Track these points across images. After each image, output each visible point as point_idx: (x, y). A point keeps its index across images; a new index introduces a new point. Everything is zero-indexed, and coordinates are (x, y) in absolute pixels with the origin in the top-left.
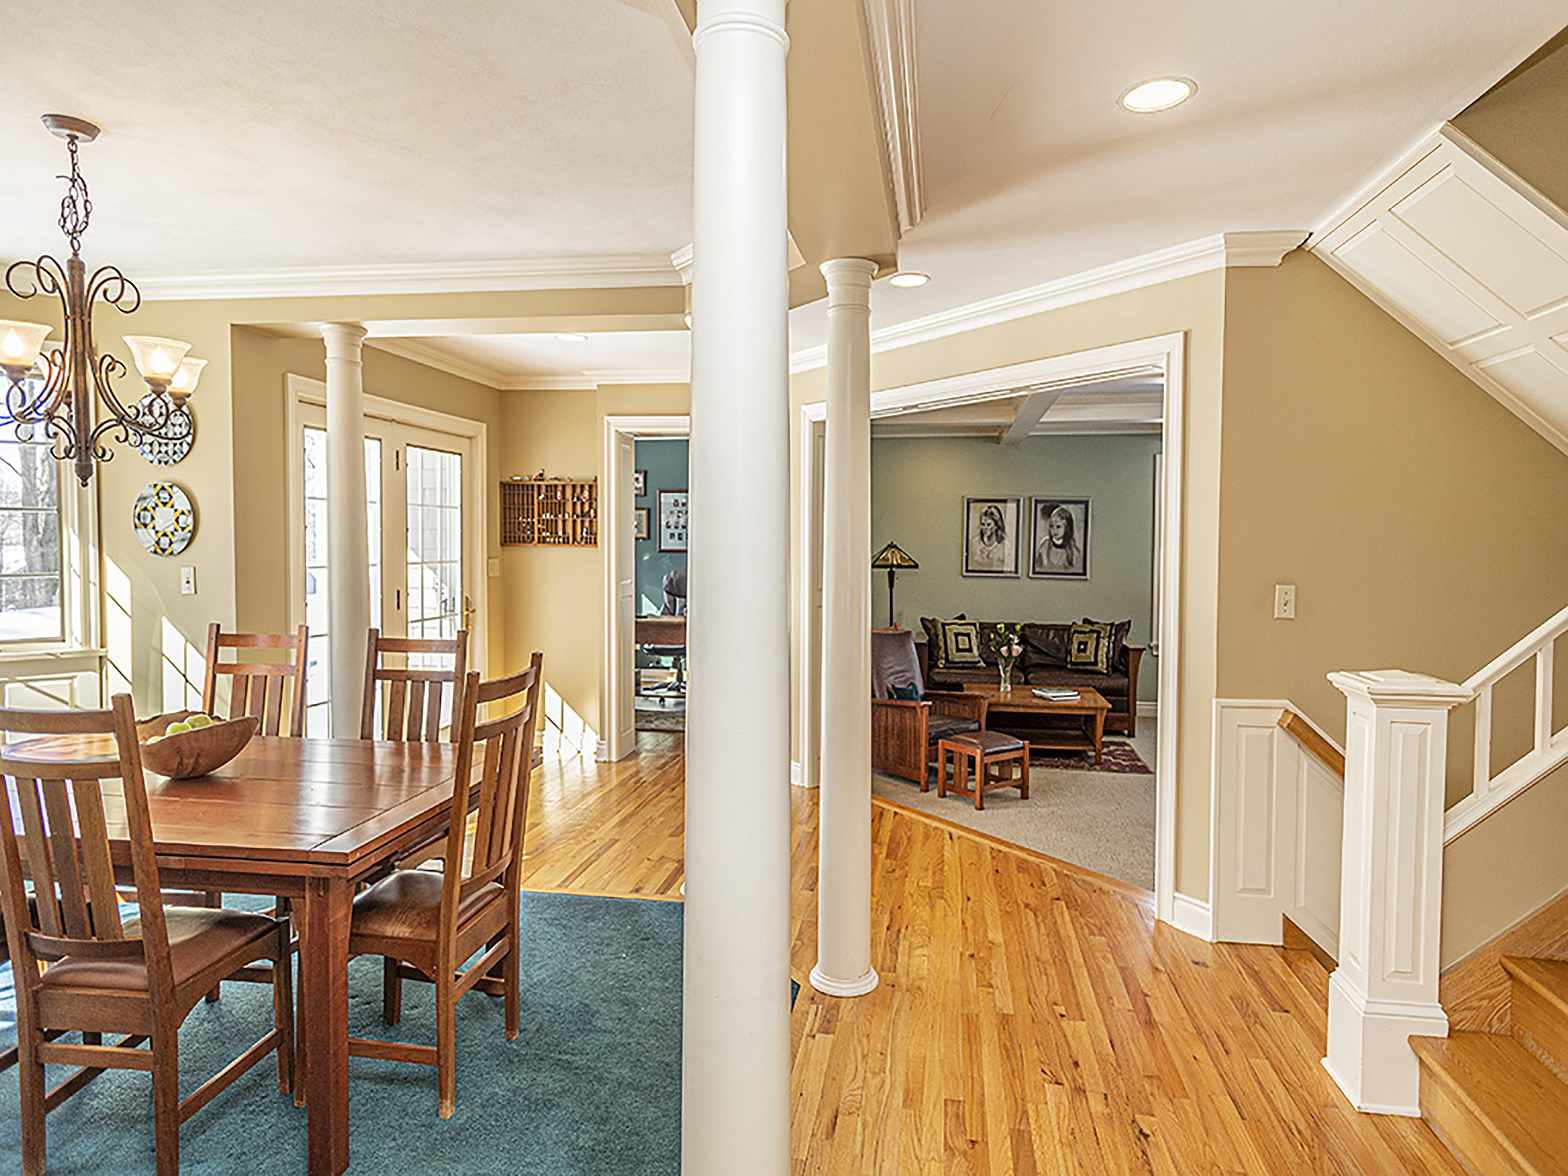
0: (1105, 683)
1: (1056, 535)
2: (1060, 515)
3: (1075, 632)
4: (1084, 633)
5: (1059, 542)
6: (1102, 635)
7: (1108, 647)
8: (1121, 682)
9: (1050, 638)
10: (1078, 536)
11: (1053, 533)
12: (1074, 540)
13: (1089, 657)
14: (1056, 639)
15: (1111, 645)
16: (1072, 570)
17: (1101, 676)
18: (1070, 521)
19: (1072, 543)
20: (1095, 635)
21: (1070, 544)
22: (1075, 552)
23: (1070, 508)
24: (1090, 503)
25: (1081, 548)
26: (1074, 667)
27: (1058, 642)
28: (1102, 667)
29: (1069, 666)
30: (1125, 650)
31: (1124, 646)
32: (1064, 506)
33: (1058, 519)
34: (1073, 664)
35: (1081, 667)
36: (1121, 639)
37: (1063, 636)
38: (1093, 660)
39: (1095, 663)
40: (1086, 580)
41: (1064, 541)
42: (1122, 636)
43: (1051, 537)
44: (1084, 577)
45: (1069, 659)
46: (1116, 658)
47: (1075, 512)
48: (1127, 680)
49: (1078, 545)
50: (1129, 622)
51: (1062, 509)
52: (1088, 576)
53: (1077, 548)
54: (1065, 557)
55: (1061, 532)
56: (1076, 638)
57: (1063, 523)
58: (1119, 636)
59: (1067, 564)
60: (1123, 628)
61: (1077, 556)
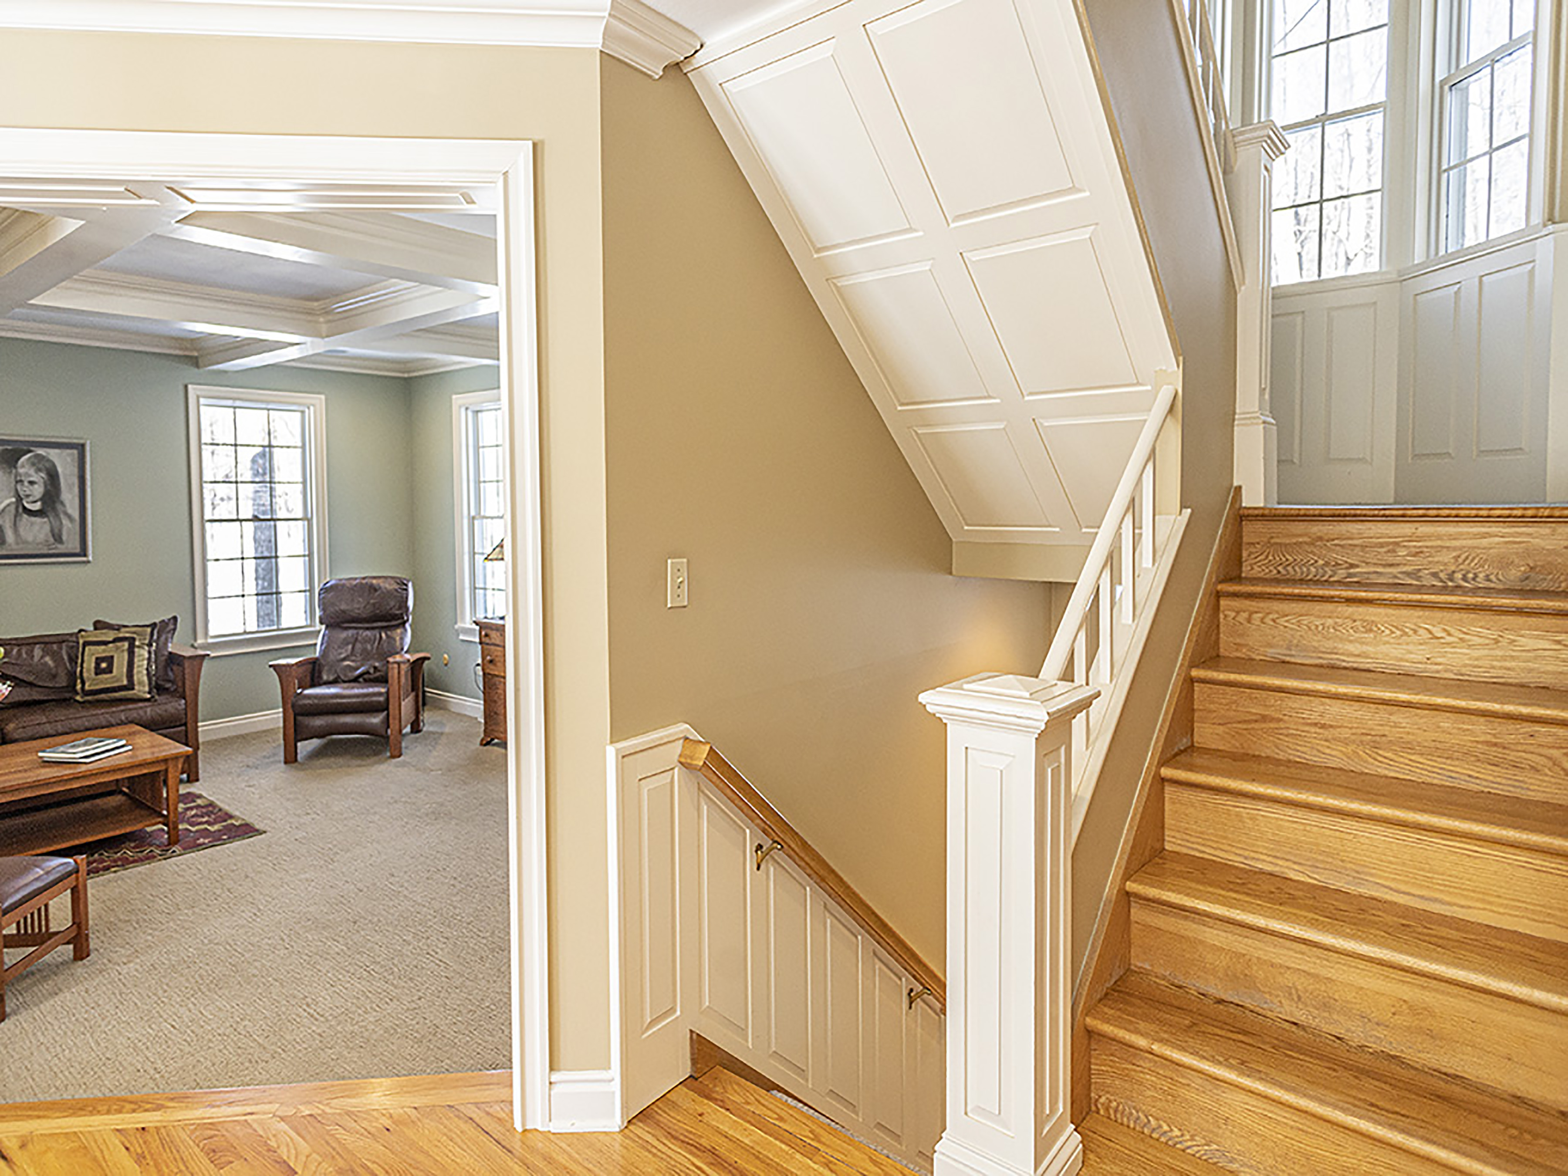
0: (149, 712)
1: (28, 496)
2: (33, 464)
3: (86, 644)
4: (105, 643)
5: (37, 506)
6: (137, 643)
7: (149, 659)
8: (173, 706)
9: (36, 659)
10: (69, 497)
11: (21, 493)
12: (62, 503)
13: (120, 680)
14: (47, 659)
15: (153, 656)
16: (61, 548)
17: (141, 704)
18: (53, 477)
19: (59, 507)
20: (126, 645)
21: (54, 509)
22: (65, 521)
23: (53, 454)
24: (88, 448)
25: (76, 515)
26: (89, 698)
27: (51, 663)
28: (142, 689)
29: (78, 698)
30: (174, 659)
31: (170, 653)
32: (41, 451)
33: (32, 471)
34: (86, 693)
35: (103, 696)
36: (166, 644)
37: (59, 653)
38: (125, 682)
39: (130, 686)
40: (89, 562)
41: (44, 503)
42: (166, 639)
43: (19, 499)
44: (84, 559)
45: (79, 687)
46: (161, 673)
47: (64, 463)
48: (183, 701)
49: (70, 511)
50: (175, 619)
51: (38, 456)
52: (90, 558)
53: (69, 517)
54: (47, 528)
55: (38, 491)
56: (90, 656)
57: (39, 477)
58: (163, 639)
59: (52, 540)
60: (167, 627)
61: (70, 530)
